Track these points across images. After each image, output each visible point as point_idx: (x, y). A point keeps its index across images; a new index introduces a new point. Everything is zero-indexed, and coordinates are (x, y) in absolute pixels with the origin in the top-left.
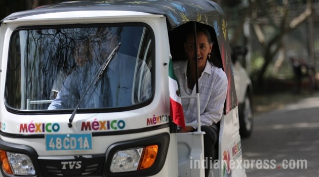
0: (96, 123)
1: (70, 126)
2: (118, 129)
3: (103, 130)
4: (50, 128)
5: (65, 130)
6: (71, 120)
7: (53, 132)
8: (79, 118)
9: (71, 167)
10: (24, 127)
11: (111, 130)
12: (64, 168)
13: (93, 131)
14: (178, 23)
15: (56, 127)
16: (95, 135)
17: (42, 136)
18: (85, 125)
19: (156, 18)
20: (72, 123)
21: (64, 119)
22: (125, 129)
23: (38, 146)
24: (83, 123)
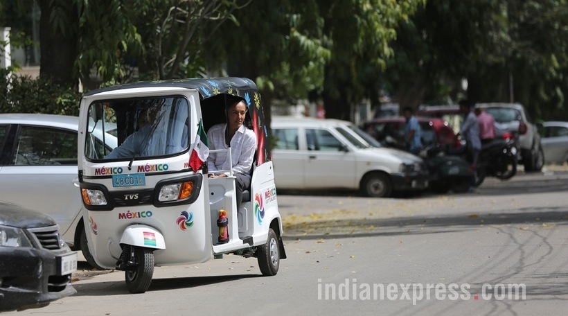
0: (148, 167)
1: (130, 169)
2: (164, 171)
3: (153, 171)
4: (116, 171)
5: (126, 172)
6: (130, 165)
7: (118, 174)
8: (136, 163)
9: (131, 198)
10: (97, 171)
11: (159, 171)
12: (126, 198)
13: (145, 172)
14: (210, 95)
15: (120, 170)
16: (147, 175)
17: (110, 177)
18: (140, 168)
19: (191, 91)
20: (131, 168)
21: (125, 164)
22: (168, 170)
23: (108, 184)
24: (139, 167)
